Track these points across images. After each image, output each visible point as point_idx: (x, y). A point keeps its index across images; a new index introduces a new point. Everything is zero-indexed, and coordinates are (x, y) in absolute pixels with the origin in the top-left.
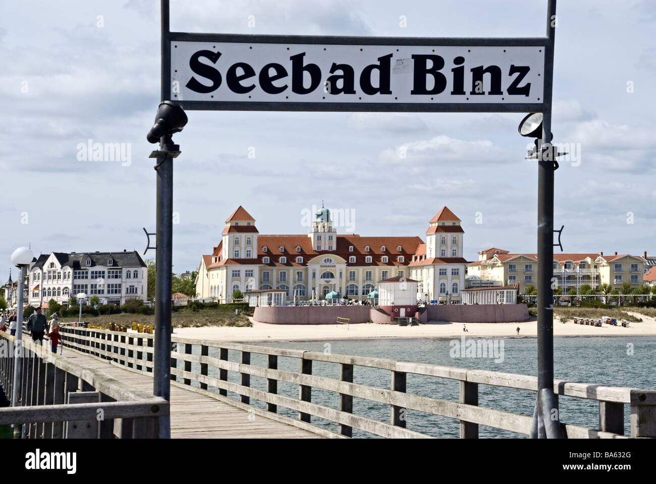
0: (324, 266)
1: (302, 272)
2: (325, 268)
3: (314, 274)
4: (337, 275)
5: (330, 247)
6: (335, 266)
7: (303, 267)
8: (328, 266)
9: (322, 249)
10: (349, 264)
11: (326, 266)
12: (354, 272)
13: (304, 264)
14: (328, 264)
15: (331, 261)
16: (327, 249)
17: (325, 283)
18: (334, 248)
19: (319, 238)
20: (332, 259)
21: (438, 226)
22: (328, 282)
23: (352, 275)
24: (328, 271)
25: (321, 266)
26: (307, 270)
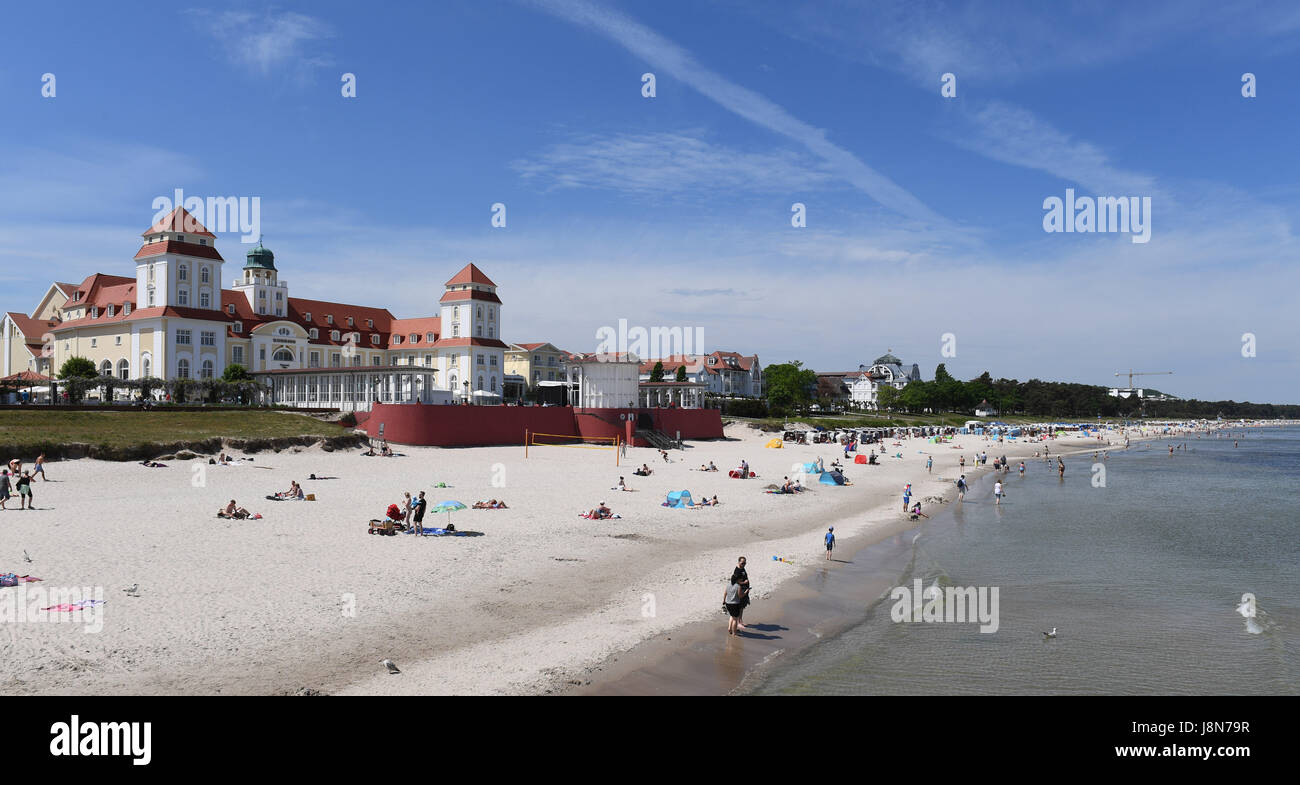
0: (279, 341)
1: (241, 348)
2: (281, 344)
3: (263, 352)
4: (297, 358)
5: (279, 311)
6: (294, 342)
7: (246, 340)
8: (285, 341)
9: (268, 312)
10: (312, 341)
11: (282, 341)
12: (317, 354)
13: (246, 334)
14: (284, 337)
15: (288, 333)
16: (274, 313)
17: (281, 368)
18: (285, 313)
19: (262, 294)
20: (290, 329)
21: (473, 291)
22: (284, 366)
23: (314, 357)
24: (284, 348)
25: (275, 340)
26: (250, 346)
